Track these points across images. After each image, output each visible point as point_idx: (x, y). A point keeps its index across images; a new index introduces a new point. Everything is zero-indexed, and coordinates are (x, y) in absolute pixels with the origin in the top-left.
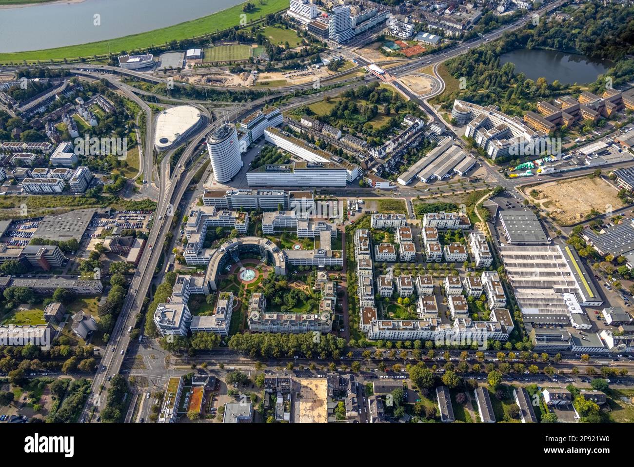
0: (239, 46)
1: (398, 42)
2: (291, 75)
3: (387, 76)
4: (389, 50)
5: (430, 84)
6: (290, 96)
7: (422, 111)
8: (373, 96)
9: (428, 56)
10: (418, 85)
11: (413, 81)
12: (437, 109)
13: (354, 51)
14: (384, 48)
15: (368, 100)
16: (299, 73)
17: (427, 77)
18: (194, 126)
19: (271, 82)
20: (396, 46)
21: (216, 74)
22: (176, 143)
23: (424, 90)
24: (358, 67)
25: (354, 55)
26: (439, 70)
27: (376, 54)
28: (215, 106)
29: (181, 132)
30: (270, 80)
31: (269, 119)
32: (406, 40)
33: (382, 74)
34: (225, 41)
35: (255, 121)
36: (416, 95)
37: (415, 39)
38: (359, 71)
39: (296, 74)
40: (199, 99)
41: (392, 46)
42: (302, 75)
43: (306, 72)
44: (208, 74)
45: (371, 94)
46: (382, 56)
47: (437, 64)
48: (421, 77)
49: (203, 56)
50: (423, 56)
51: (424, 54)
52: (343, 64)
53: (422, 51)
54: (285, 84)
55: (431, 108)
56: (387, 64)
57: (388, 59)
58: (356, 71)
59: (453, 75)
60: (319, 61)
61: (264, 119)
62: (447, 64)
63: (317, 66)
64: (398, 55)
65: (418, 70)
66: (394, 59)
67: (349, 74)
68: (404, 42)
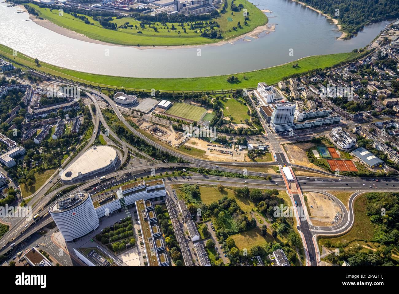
0: (199, 108)
1: (332, 150)
2: (213, 148)
3: (294, 185)
4: (317, 156)
5: (335, 214)
6: (194, 170)
7: (303, 250)
8: (262, 205)
9: (354, 178)
10: (322, 210)
11: (319, 203)
12: (323, 256)
13: (283, 145)
14: (315, 151)
15: (256, 206)
16: (221, 149)
17: (338, 204)
18: (100, 169)
19: (193, 148)
20: (327, 154)
21: (163, 126)
22: (76, 180)
23: (323, 220)
24: (274, 163)
25: (280, 149)
26: (356, 202)
27: (301, 155)
28: (137, 155)
29: (83, 173)
30: (195, 146)
31: (149, 191)
32: (341, 151)
33: (290, 181)
34: (194, 101)
35: (134, 190)
36: (310, 223)
37: (352, 154)
38: (272, 167)
39: (218, 149)
40: (131, 144)
41: (324, 152)
42: (222, 152)
43: (228, 150)
44: (158, 124)
45: (261, 203)
46: (306, 159)
47: (359, 192)
48: (330, 202)
49: (169, 107)
50: (348, 175)
51: (351, 174)
52: (264, 154)
53: (352, 169)
54: (201, 155)
55: (317, 250)
56: (305, 171)
57: (310, 165)
58: (270, 167)
59: (370, 215)
60: (245, 144)
61: (144, 189)
62: (371, 198)
63: (240, 148)
64: (322, 165)
65: (332, 191)
66: (315, 167)
67: (261, 167)
68: (338, 152)
